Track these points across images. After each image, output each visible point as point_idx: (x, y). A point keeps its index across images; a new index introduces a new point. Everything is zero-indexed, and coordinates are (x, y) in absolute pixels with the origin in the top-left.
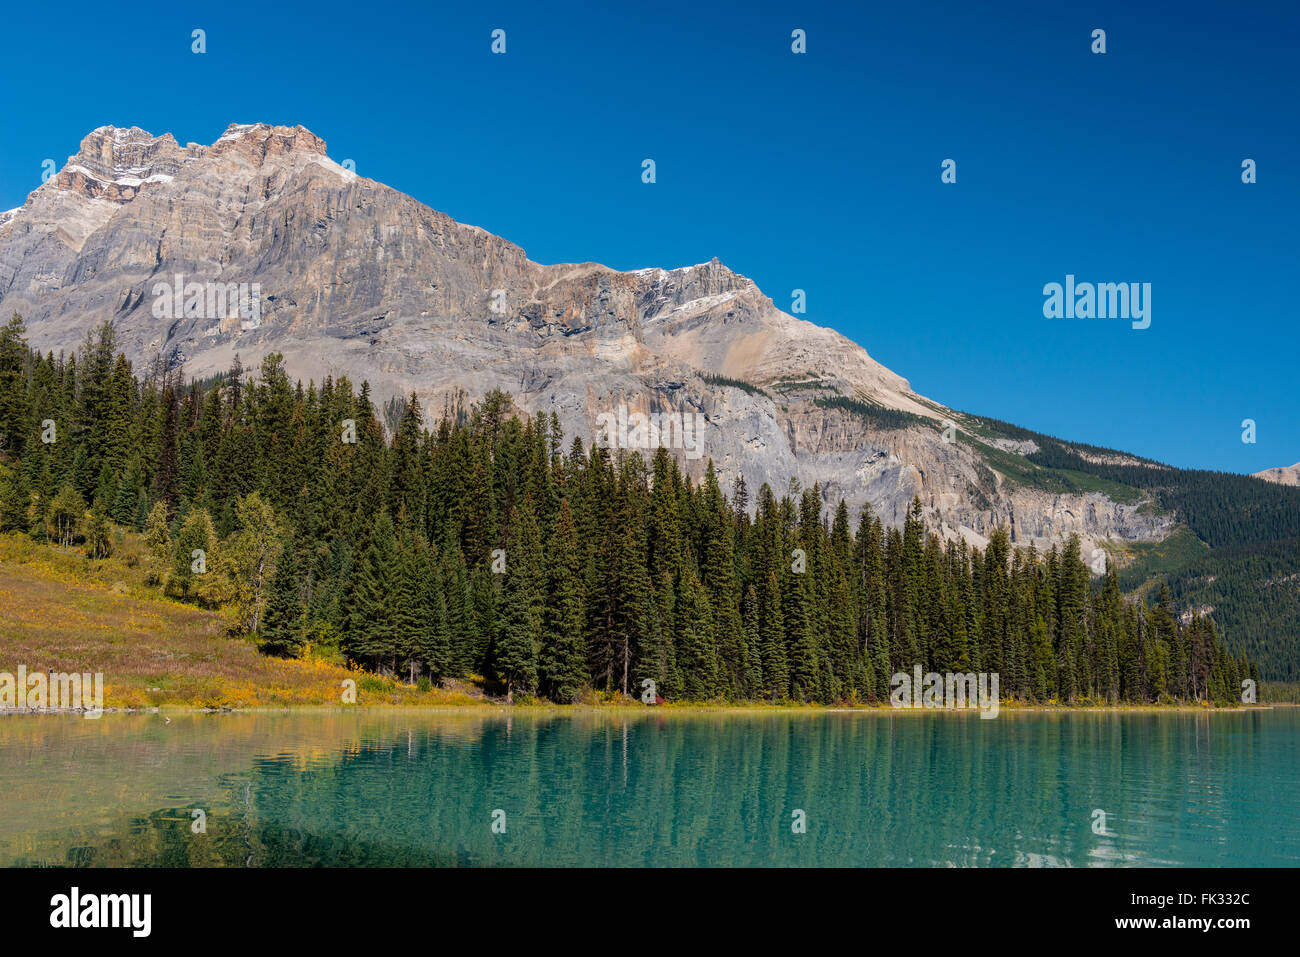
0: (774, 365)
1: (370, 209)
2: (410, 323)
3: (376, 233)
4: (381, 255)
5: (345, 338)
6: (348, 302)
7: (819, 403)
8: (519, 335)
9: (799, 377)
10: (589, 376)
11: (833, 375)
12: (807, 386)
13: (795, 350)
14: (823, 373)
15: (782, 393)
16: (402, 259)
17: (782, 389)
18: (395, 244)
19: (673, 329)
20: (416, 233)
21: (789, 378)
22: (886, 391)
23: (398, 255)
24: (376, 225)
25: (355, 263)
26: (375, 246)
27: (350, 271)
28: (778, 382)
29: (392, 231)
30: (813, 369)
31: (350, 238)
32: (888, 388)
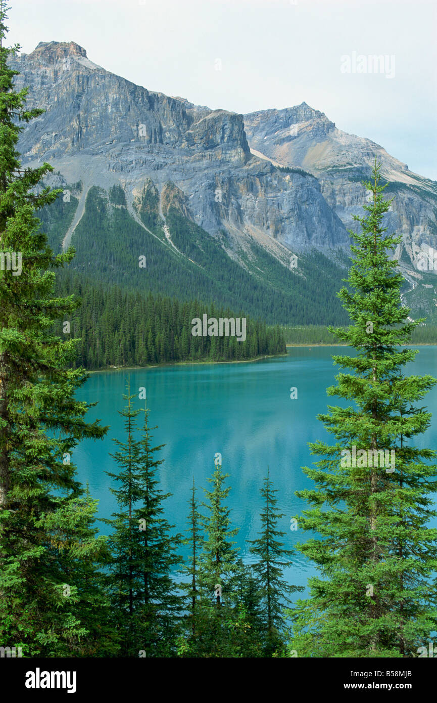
0: (330, 160)
1: (103, 85)
2: (125, 145)
3: (107, 98)
4: (110, 110)
5: (93, 155)
6: (94, 136)
7: (351, 179)
8: (181, 150)
9: (342, 166)
10: (218, 170)
11: (361, 164)
12: (345, 171)
13: (342, 151)
14: (355, 163)
15: (331, 174)
16: (120, 111)
17: (332, 173)
18: (116, 104)
19: (282, 141)
20: (127, 98)
21: (337, 167)
22: (393, 171)
23: (118, 109)
24: (107, 93)
25: (97, 115)
26: (107, 105)
27: (95, 119)
28: (330, 169)
29: (115, 97)
30: (350, 161)
31: (95, 102)
32: (395, 169)
